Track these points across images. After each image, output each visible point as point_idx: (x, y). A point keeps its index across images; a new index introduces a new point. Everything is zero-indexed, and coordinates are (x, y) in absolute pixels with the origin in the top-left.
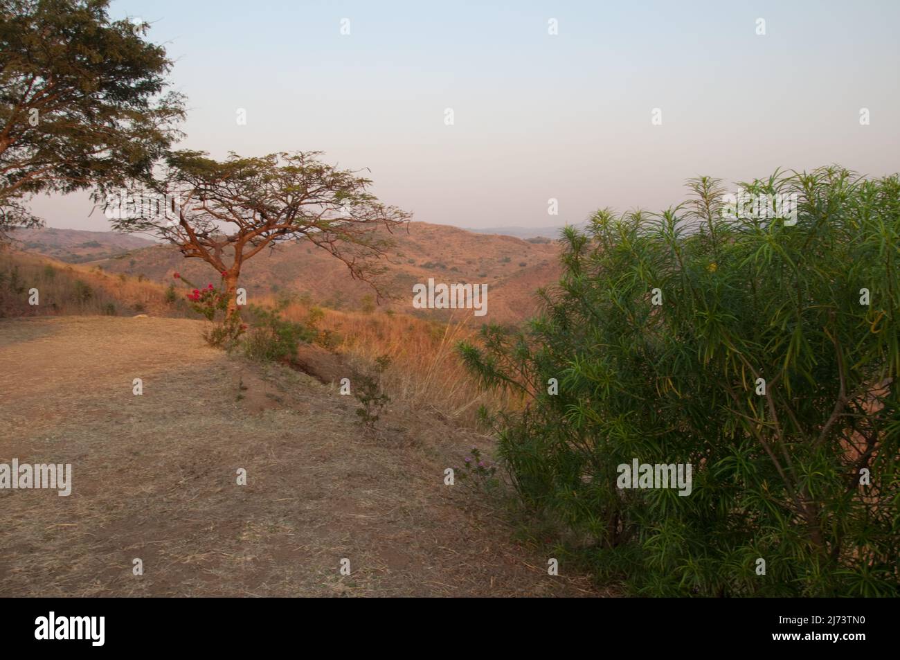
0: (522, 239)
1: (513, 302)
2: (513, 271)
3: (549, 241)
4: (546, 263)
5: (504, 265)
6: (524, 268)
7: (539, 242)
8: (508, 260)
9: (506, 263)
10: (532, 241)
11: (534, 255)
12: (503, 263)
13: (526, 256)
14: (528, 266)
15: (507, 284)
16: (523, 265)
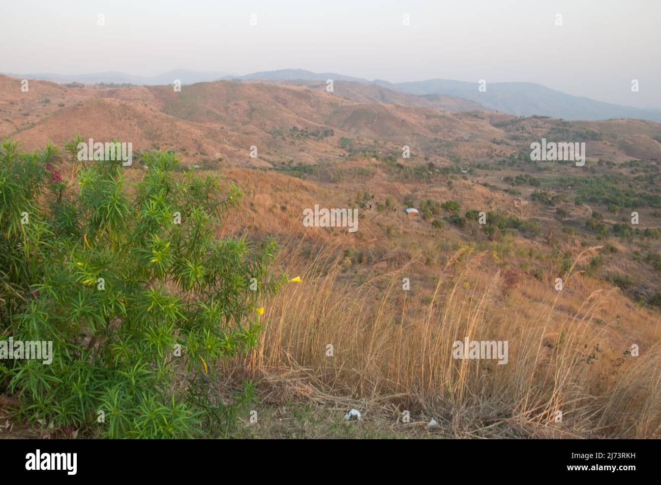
0: (59, 83)
1: (55, 136)
2: (53, 111)
3: (83, 86)
4: (80, 103)
5: (45, 106)
6: (62, 108)
7: (74, 87)
8: (48, 101)
9: (47, 104)
10: (69, 86)
11: (71, 97)
12: (44, 104)
13: (64, 98)
14: (66, 106)
15: (48, 122)
16: (62, 105)
